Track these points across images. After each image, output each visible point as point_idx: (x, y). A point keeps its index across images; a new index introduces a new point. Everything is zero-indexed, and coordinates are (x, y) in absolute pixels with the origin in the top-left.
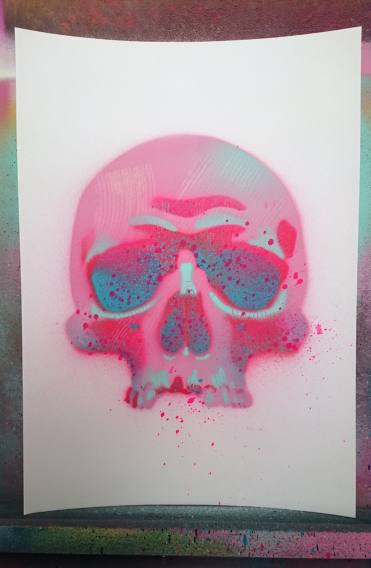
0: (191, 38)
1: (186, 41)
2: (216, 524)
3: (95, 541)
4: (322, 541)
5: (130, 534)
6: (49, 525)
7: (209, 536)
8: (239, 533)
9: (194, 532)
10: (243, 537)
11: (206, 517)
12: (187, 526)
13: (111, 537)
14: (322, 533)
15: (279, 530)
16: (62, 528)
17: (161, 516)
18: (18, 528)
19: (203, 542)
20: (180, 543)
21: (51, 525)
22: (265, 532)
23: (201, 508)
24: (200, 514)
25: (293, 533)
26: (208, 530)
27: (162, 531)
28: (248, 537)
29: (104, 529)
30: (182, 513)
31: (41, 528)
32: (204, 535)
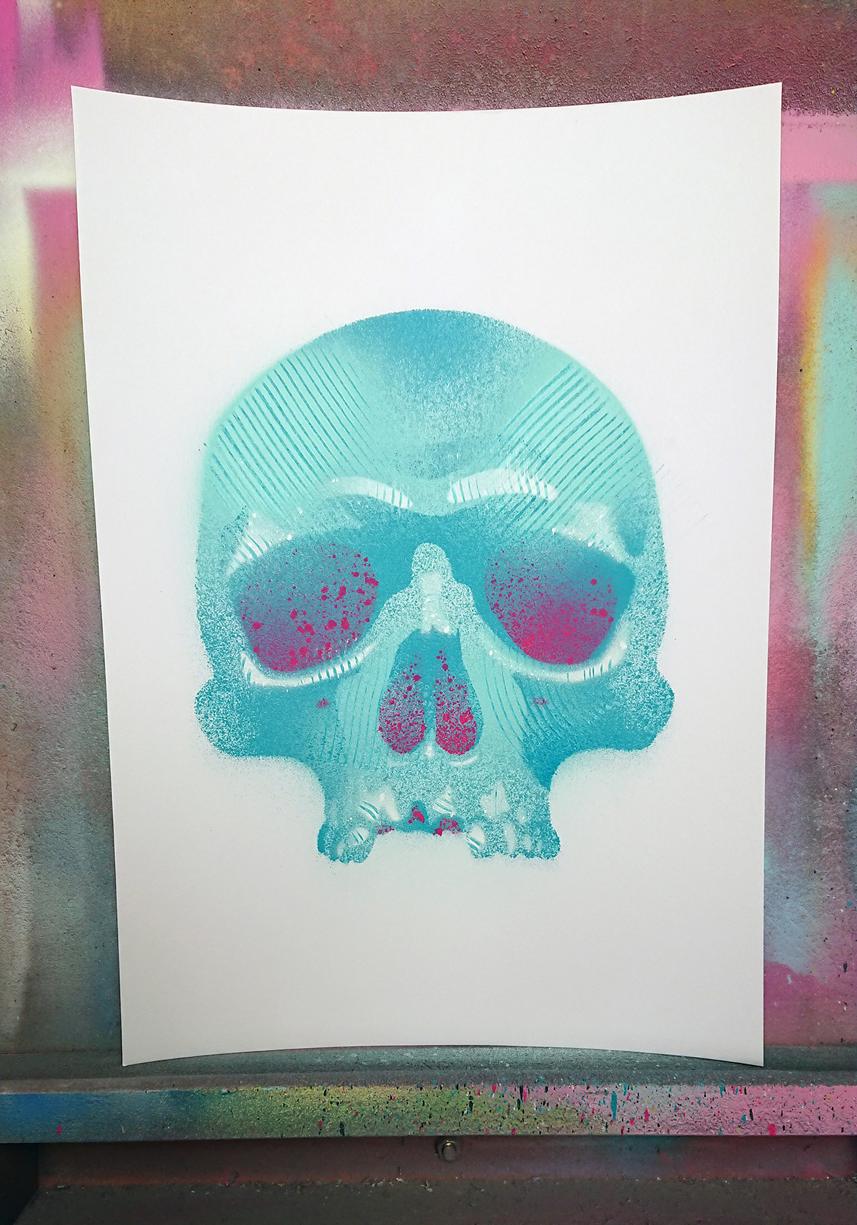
0: (495, 101)
1: (486, 107)
2: (559, 1076)
3: (328, 1111)
4: (760, 1103)
5: (396, 1096)
6: (240, 1085)
7: (546, 1096)
8: (602, 1090)
9: (518, 1090)
10: (610, 1097)
11: (533, 1065)
12: (504, 1079)
13: (360, 1104)
14: (759, 1087)
15: (679, 1084)
16: (265, 1089)
17: (446, 1065)
18: (180, 1092)
19: (535, 1109)
20: (490, 1111)
21: (243, 1084)
22: (651, 1088)
23: (522, 1052)
24: (521, 1060)
25: (705, 1089)
26: (545, 1085)
27: (457, 1088)
28: (620, 1096)
29: (347, 1088)
30: (486, 1059)
31: (224, 1091)
32: (535, 1095)
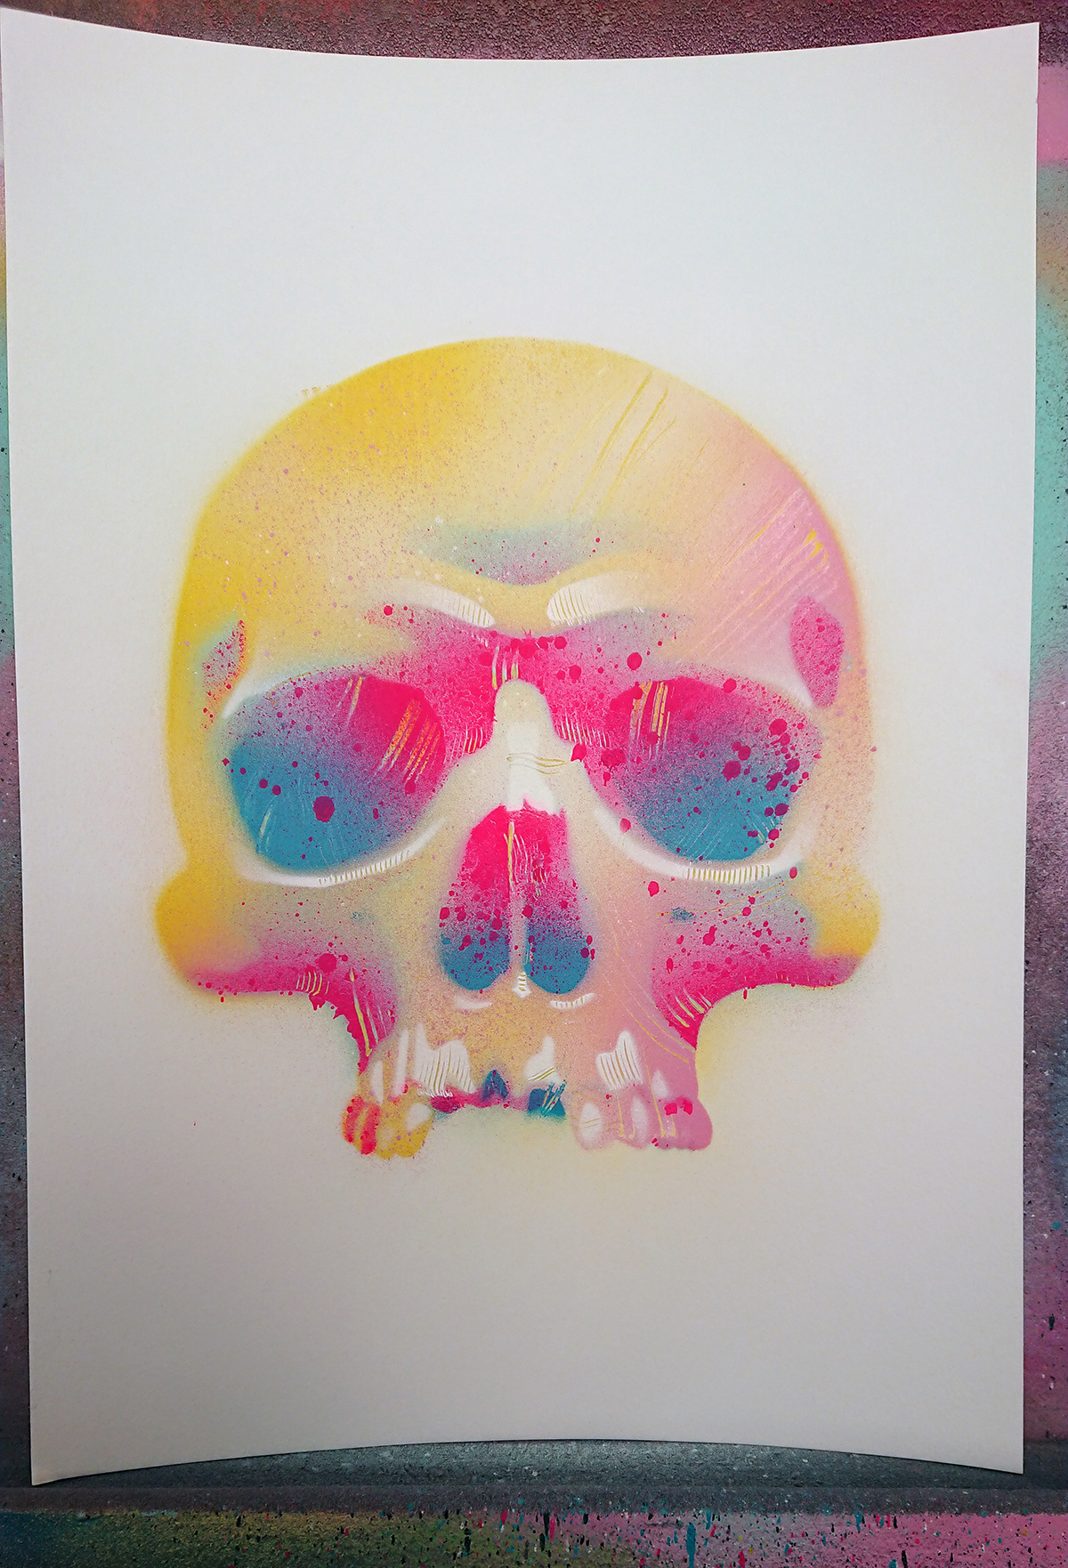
2: (604, 1495)
3: (244, 1551)
4: (917, 1541)
5: (351, 1528)
6: (106, 1506)
7: (585, 1530)
8: (673, 1520)
9: (541, 1519)
10: (684, 1531)
11: (574, 1473)
12: (520, 1501)
13: (293, 1539)
14: (917, 1516)
15: (792, 1511)
16: (144, 1514)
17: (441, 1473)
18: (14, 1515)
19: (568, 1550)
20: (498, 1553)
21: (112, 1506)
22: (750, 1517)
23: (560, 1450)
24: (557, 1465)
25: (833, 1519)
26: (583, 1512)
27: (446, 1517)
28: (702, 1531)
29: (272, 1515)
30: (503, 1462)
31: (81, 1515)
32: (568, 1527)
